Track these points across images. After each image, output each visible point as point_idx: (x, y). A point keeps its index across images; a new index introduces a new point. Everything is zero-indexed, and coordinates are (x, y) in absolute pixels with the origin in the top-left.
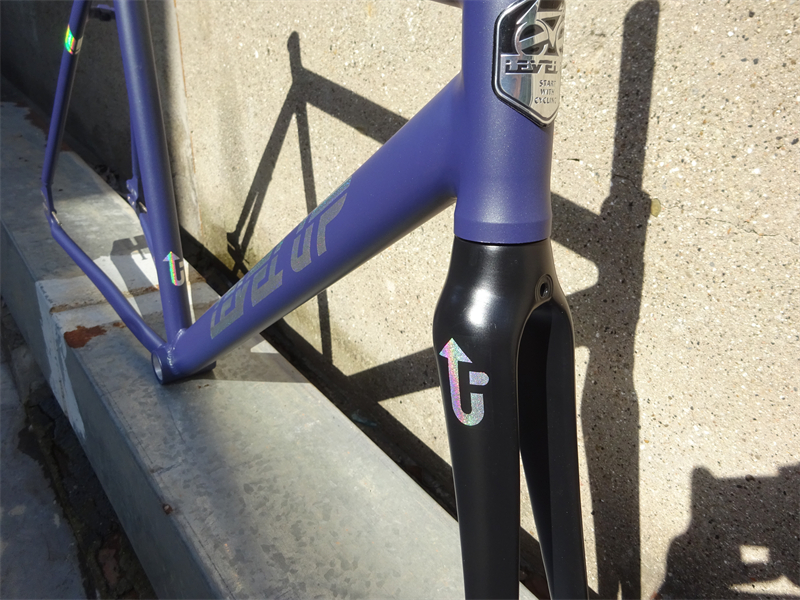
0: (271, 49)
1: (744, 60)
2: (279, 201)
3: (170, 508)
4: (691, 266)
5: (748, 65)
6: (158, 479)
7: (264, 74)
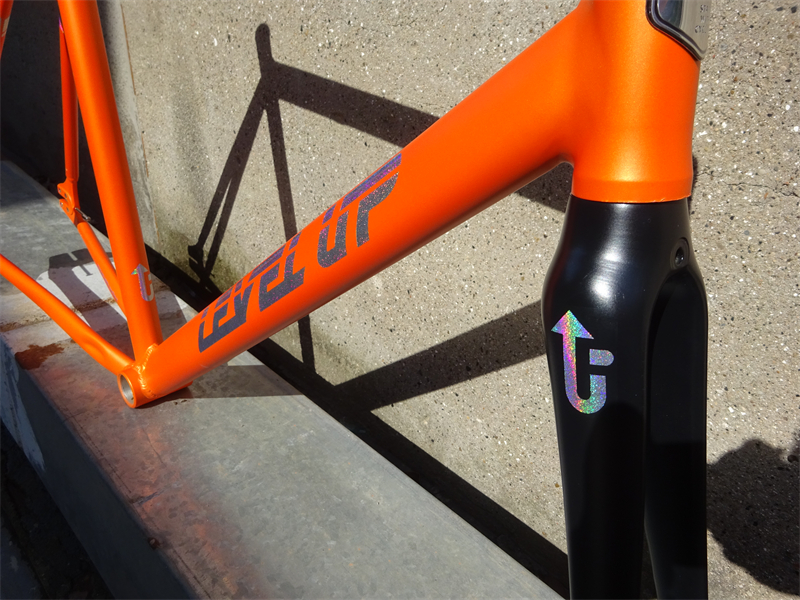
0: (232, 35)
1: (780, 9)
2: (247, 199)
3: (157, 542)
4: (723, 236)
5: (785, 15)
6: (139, 510)
7: (225, 63)
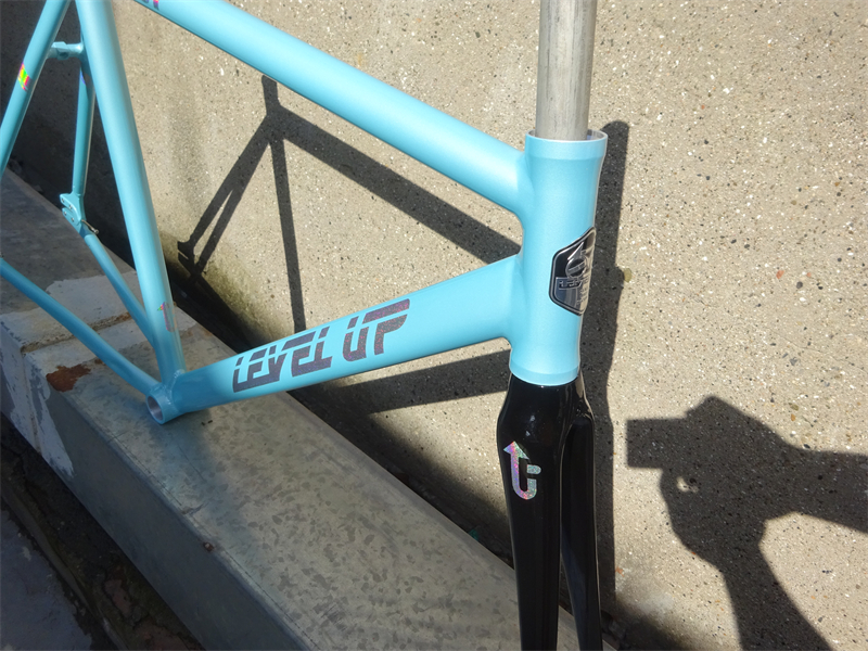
0: (241, 71)
1: (699, 175)
3: (211, 546)
4: (654, 323)
5: (702, 180)
6: (191, 520)
7: (232, 93)
